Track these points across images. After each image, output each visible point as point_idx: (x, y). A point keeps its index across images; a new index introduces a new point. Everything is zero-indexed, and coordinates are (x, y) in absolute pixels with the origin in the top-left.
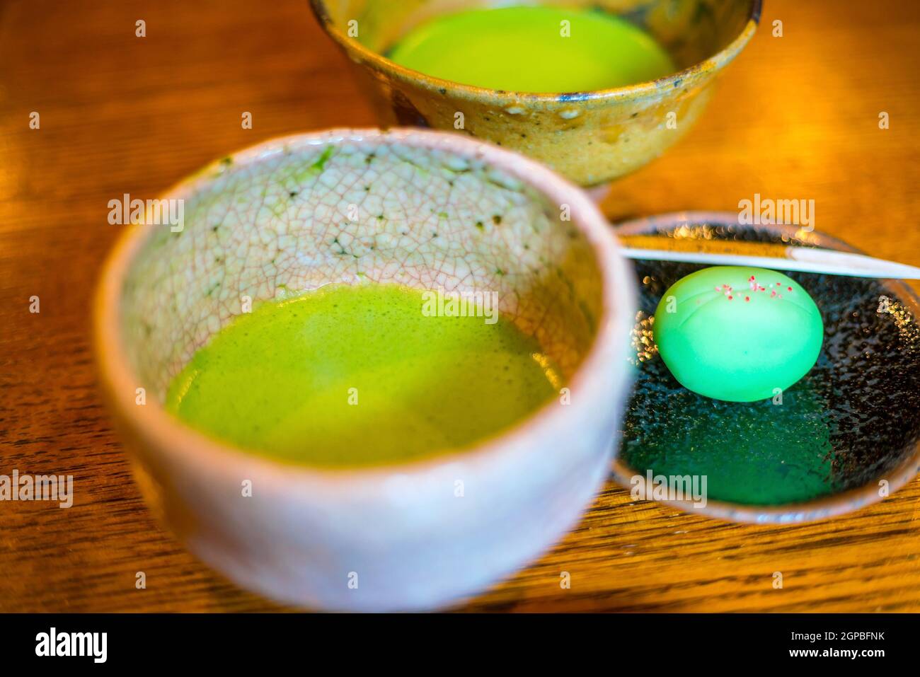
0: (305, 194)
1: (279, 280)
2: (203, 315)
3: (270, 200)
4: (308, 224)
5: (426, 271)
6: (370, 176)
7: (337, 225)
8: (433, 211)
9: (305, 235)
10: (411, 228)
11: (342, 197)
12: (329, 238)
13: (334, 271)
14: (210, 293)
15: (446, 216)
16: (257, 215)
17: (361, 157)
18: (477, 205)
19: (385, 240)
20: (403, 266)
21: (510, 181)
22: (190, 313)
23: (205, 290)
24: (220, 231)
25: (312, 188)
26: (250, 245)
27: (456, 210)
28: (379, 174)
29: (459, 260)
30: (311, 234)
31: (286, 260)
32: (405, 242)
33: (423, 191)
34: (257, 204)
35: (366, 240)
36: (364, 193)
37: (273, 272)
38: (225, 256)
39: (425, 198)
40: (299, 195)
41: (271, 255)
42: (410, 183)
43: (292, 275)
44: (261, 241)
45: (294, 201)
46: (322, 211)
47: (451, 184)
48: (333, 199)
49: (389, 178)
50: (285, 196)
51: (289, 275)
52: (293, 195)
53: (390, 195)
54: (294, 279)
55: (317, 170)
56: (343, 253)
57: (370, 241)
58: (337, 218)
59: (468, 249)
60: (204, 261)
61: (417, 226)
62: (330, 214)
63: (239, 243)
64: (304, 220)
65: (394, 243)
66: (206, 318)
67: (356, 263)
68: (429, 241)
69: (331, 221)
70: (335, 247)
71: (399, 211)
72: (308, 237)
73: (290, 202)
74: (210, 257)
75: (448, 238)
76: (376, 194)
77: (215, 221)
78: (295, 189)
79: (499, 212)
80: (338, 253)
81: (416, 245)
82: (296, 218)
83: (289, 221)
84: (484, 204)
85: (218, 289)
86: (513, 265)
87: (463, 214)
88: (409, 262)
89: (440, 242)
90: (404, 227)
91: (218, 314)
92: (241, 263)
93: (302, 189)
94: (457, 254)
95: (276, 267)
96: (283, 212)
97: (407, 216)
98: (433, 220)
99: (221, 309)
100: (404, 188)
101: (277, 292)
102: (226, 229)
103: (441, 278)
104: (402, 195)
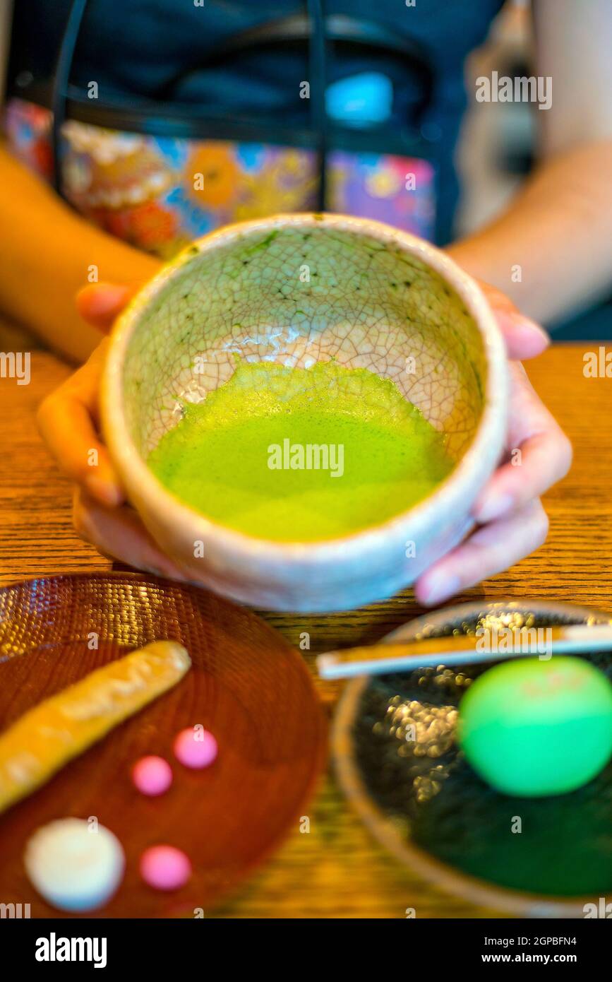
0: (255, 262)
1: (235, 321)
2: (177, 356)
3: (228, 269)
4: (258, 281)
5: (350, 311)
6: (307, 248)
7: (280, 281)
8: (356, 272)
9: (255, 289)
10: (340, 283)
11: (284, 262)
12: (274, 290)
13: (278, 310)
14: (182, 340)
15: (367, 276)
16: (217, 281)
17: (300, 237)
18: (391, 272)
19: (318, 290)
20: (332, 306)
21: (418, 264)
22: (167, 359)
23: (178, 340)
24: (189, 297)
25: (261, 257)
26: (212, 302)
27: (375, 273)
28: (314, 247)
29: (377, 306)
30: (260, 288)
31: (240, 307)
32: (334, 291)
33: (349, 259)
34: (218, 272)
35: (304, 290)
36: (301, 259)
37: (231, 316)
38: (193, 314)
39: (350, 263)
40: (251, 264)
41: (228, 305)
42: (339, 252)
43: (245, 316)
44: (221, 298)
45: (246, 267)
46: (268, 272)
47: (371, 256)
48: (277, 263)
49: (322, 249)
50: (239, 264)
51: (242, 317)
52: (245, 263)
53: (323, 260)
54: (246, 318)
55: (264, 247)
56: (285, 298)
57: (307, 291)
58: (280, 276)
59: (384, 300)
60: (177, 321)
61: (344, 282)
62: (275, 273)
63: (203, 302)
64: (254, 279)
65: (325, 292)
66: (179, 358)
67: (295, 305)
68: (353, 292)
69: (276, 278)
70: (280, 295)
71: (330, 271)
72: (258, 290)
73: (243, 268)
74: (182, 317)
75: (368, 291)
76: (311, 259)
77: (185, 291)
78: (248, 259)
79: (410, 280)
80: (281, 299)
81: (343, 294)
82: (248, 278)
83: (242, 280)
84: (397, 272)
85: (189, 336)
86: (420, 317)
87: (381, 277)
88: (338, 304)
89: (362, 293)
90: (333, 281)
91: (189, 353)
92: (205, 316)
93: (253, 259)
94: (375, 302)
95: (232, 313)
96: (238, 275)
97: (336, 275)
98: (357, 278)
99: (190, 349)
100: (334, 256)
101: (233, 330)
102: (194, 295)
103: (363, 317)
104: (332, 261)
